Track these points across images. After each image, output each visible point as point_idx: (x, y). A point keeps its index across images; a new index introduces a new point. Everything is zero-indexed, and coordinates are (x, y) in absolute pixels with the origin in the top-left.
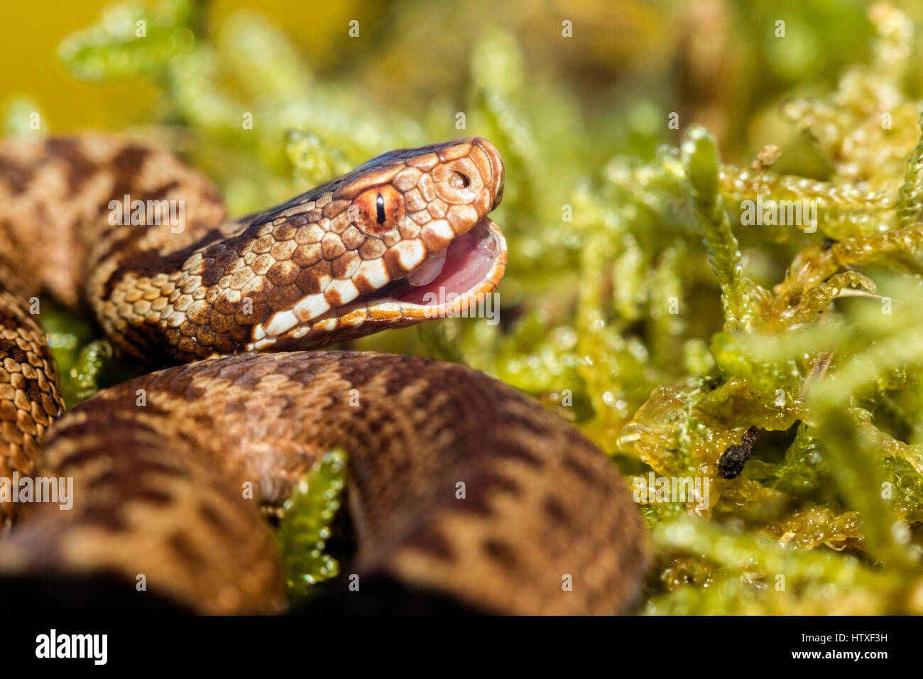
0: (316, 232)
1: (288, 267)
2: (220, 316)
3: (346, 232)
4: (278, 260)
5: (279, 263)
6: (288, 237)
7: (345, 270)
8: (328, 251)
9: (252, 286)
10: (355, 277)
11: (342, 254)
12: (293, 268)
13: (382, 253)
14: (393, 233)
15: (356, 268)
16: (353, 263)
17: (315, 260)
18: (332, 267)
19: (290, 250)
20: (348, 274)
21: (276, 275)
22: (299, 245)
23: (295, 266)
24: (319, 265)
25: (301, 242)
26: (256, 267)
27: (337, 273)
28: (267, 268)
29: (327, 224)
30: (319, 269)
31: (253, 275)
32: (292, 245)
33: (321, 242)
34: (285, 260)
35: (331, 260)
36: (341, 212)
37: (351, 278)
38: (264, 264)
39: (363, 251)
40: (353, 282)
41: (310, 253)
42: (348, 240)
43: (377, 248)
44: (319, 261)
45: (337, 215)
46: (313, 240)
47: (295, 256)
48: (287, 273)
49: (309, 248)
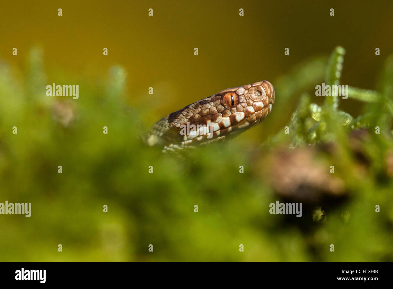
0: (208, 106)
1: (197, 116)
2: (173, 132)
3: (218, 106)
4: (194, 114)
5: (194, 115)
6: (198, 107)
7: (216, 119)
8: (212, 111)
9: (184, 122)
10: (219, 122)
11: (216, 114)
12: (199, 117)
13: (230, 115)
14: (234, 109)
15: (220, 119)
16: (219, 117)
17: (206, 114)
18: (212, 118)
19: (198, 111)
20: (217, 121)
21: (193, 118)
22: (202, 109)
23: (199, 116)
24: (207, 116)
25: (203, 108)
26: (186, 116)
27: (213, 120)
28: (190, 116)
29: (212, 104)
30: (207, 118)
31: (185, 118)
32: (200, 110)
33: (209, 109)
34: (197, 114)
35: (212, 115)
36: (217, 100)
37: (218, 122)
38: (189, 115)
39: (224, 114)
40: (218, 124)
41: (205, 112)
42: (219, 109)
43: (228, 113)
44: (208, 115)
45: (216, 101)
46: (207, 108)
47: (200, 113)
48: (196, 118)
49: (205, 110)
